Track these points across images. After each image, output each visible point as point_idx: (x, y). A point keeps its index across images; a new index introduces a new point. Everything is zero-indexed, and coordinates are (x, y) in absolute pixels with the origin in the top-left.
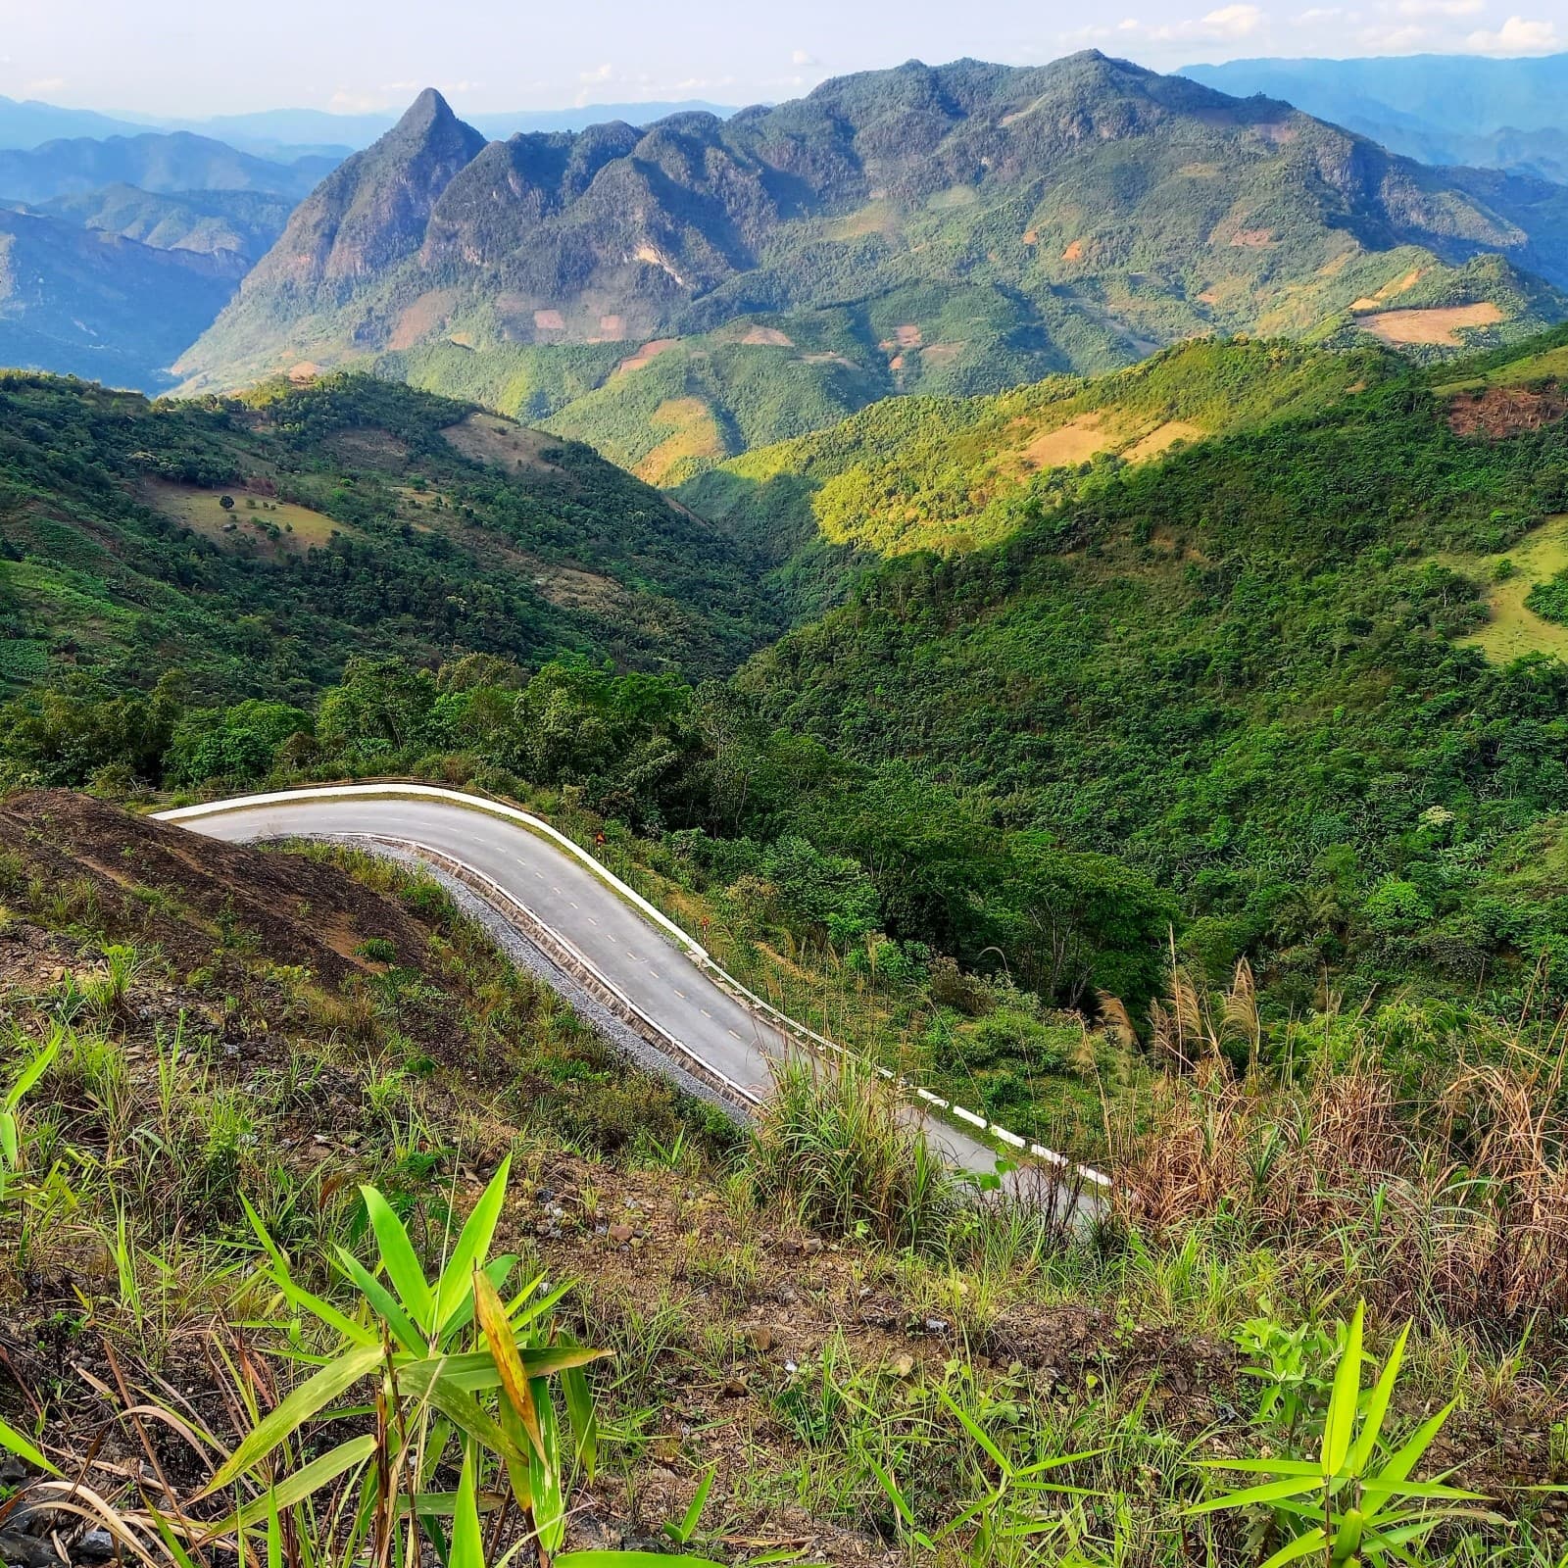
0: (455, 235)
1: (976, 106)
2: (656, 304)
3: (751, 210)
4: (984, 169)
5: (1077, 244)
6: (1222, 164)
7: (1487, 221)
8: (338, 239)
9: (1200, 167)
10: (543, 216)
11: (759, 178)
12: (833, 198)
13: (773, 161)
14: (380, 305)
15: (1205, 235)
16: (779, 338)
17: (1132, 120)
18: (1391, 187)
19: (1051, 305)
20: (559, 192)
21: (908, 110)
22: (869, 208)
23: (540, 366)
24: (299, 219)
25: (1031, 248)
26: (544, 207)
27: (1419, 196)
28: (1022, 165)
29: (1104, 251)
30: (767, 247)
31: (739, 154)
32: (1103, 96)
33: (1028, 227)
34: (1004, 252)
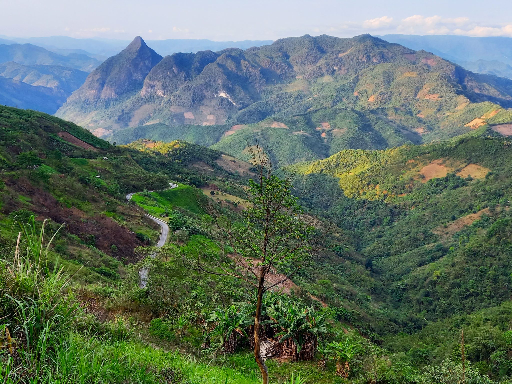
0: (154, 86)
1: (329, 50)
2: (226, 111)
3: (257, 81)
4: (335, 70)
5: (373, 97)
6: (418, 73)
7: (499, 92)
8: (106, 85)
9: (411, 73)
10: (185, 80)
11: (260, 70)
12: (284, 78)
13: (263, 65)
14: (126, 109)
15: (416, 95)
16: (283, 126)
17: (383, 57)
18: (468, 81)
19: (371, 117)
20: (190, 73)
21: (307, 50)
22: (297, 82)
23: (197, 133)
24: (91, 78)
25: (357, 97)
26: (186, 78)
27: (477, 84)
28: (348, 70)
29: (382, 99)
30: (263, 93)
31: (252, 62)
32: (373, 49)
33: (355, 90)
34: (348, 98)
